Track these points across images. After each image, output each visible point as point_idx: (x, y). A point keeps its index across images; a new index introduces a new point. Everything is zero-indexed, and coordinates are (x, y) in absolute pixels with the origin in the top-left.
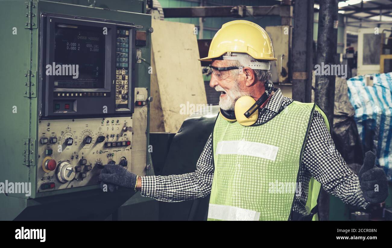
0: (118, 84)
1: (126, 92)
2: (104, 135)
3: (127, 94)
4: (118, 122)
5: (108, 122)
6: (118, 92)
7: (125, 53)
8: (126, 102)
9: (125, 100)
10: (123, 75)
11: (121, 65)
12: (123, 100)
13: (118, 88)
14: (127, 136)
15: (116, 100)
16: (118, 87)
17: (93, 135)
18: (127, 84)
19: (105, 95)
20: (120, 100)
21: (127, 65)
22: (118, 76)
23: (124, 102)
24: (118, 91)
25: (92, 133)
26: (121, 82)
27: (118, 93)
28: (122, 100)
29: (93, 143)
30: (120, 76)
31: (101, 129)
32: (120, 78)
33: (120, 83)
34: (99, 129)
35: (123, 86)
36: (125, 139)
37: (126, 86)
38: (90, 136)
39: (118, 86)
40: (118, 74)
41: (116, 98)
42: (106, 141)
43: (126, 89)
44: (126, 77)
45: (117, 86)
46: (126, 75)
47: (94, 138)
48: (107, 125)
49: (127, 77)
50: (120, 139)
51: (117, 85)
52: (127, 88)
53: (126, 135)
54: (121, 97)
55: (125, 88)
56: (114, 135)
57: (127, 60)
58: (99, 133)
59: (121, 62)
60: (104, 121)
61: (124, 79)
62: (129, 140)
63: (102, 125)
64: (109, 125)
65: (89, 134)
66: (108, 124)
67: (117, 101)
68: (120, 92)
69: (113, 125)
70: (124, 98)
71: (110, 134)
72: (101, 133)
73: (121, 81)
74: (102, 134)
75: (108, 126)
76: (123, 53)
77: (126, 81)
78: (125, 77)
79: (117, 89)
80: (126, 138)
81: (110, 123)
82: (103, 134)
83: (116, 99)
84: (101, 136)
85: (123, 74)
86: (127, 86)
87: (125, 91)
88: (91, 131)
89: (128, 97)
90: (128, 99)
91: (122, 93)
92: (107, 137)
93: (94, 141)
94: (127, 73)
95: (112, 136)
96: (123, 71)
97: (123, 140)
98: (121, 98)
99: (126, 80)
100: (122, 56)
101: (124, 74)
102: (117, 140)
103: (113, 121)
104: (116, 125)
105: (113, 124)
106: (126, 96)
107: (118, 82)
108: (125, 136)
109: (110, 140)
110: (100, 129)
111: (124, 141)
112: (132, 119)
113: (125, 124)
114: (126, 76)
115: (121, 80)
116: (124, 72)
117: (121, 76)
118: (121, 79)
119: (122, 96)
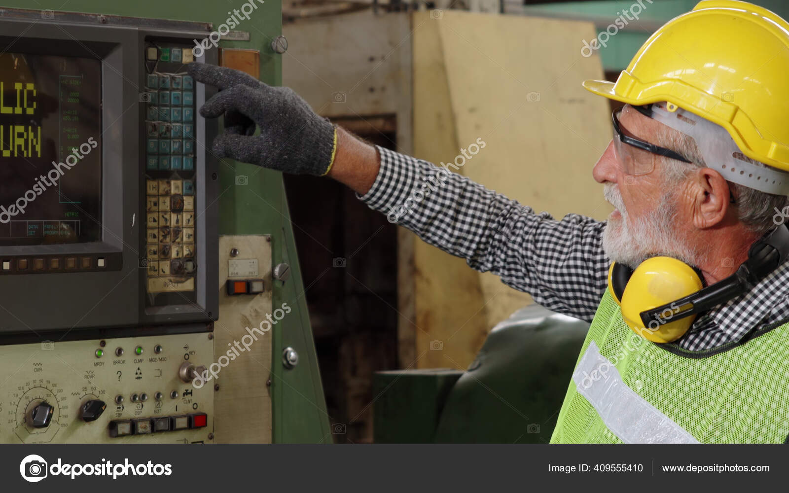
0: (155, 224)
1: (186, 252)
2: (103, 398)
3: (192, 257)
4: (158, 350)
5: (119, 352)
6: (155, 253)
7: (181, 122)
8: (188, 285)
9: (183, 279)
10: (176, 195)
11: (165, 162)
12: (178, 279)
13: (156, 240)
14: (194, 399)
15: (151, 281)
16: (155, 236)
17: (63, 399)
18: (192, 223)
19: (101, 263)
20: (166, 280)
21: (187, 165)
22: (154, 200)
23: (180, 285)
24: (154, 248)
25: (61, 391)
26: (166, 220)
27: (156, 257)
28: (172, 278)
29: (63, 425)
30: (161, 200)
31: (93, 376)
32: (162, 207)
33: (162, 223)
34: (86, 377)
35: (177, 231)
36: (188, 409)
37: (186, 232)
38: (52, 402)
39: (155, 232)
40: (154, 192)
41: (150, 273)
42: (115, 417)
43: (189, 244)
44: (185, 203)
45: (149, 232)
46: (187, 195)
47: (66, 407)
48: (118, 362)
49: (188, 203)
50: (168, 408)
51: (152, 228)
52: (192, 239)
53: (191, 393)
54: (166, 266)
55: (185, 239)
56: (144, 396)
57: (187, 146)
58: (85, 389)
59: (166, 154)
60: (105, 349)
61: (177, 208)
62: (204, 412)
63: (96, 364)
64: (124, 362)
65: (48, 395)
66: (120, 358)
67: (154, 282)
68: (164, 253)
69: (141, 361)
70: (179, 271)
71: (127, 393)
72: (93, 389)
73: (167, 216)
74: (96, 393)
75: (119, 367)
76: (170, 123)
77: (186, 216)
78: (183, 201)
79: (154, 244)
80: (191, 405)
81: (128, 354)
82: (103, 392)
83: (151, 277)
84: (95, 398)
85: (173, 192)
86: (191, 231)
87: (182, 247)
88: (55, 385)
89: (195, 266)
90: (194, 274)
91: (174, 255)
92: (119, 399)
93: (66, 416)
94: (190, 188)
95: (138, 398)
96: (172, 182)
97: (181, 411)
98: (167, 270)
99: (187, 211)
100: (168, 134)
101: (177, 192)
102: (156, 412)
103: (140, 348)
104: (151, 360)
105: (140, 357)
106: (189, 266)
107: (154, 221)
108: (188, 397)
109: (130, 411)
110: (90, 375)
111: (184, 414)
112: (212, 341)
113: (187, 357)
114: (185, 198)
115: (165, 212)
116: (177, 187)
117: (168, 200)
118: (168, 209)
119: (171, 265)
